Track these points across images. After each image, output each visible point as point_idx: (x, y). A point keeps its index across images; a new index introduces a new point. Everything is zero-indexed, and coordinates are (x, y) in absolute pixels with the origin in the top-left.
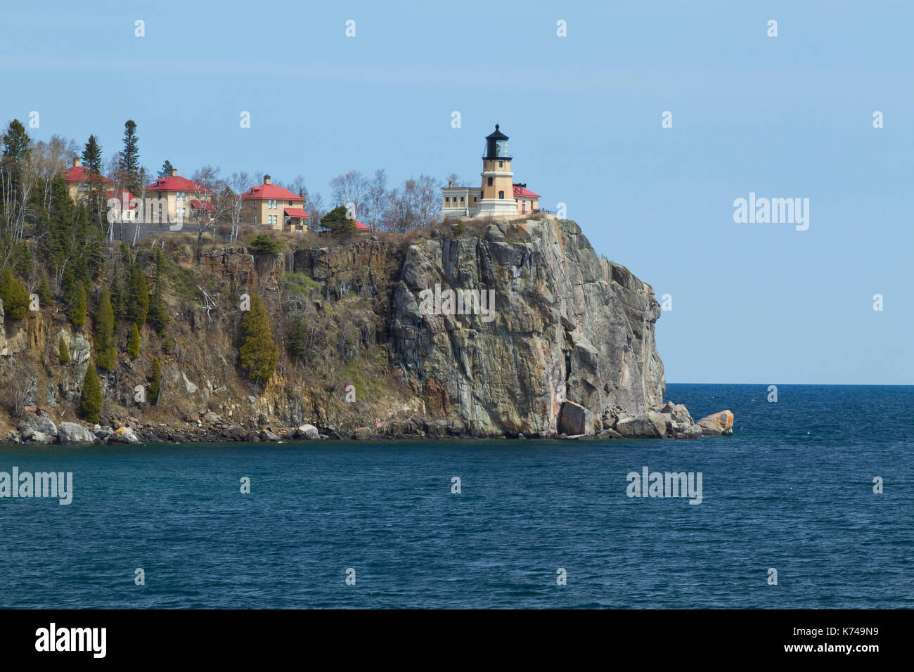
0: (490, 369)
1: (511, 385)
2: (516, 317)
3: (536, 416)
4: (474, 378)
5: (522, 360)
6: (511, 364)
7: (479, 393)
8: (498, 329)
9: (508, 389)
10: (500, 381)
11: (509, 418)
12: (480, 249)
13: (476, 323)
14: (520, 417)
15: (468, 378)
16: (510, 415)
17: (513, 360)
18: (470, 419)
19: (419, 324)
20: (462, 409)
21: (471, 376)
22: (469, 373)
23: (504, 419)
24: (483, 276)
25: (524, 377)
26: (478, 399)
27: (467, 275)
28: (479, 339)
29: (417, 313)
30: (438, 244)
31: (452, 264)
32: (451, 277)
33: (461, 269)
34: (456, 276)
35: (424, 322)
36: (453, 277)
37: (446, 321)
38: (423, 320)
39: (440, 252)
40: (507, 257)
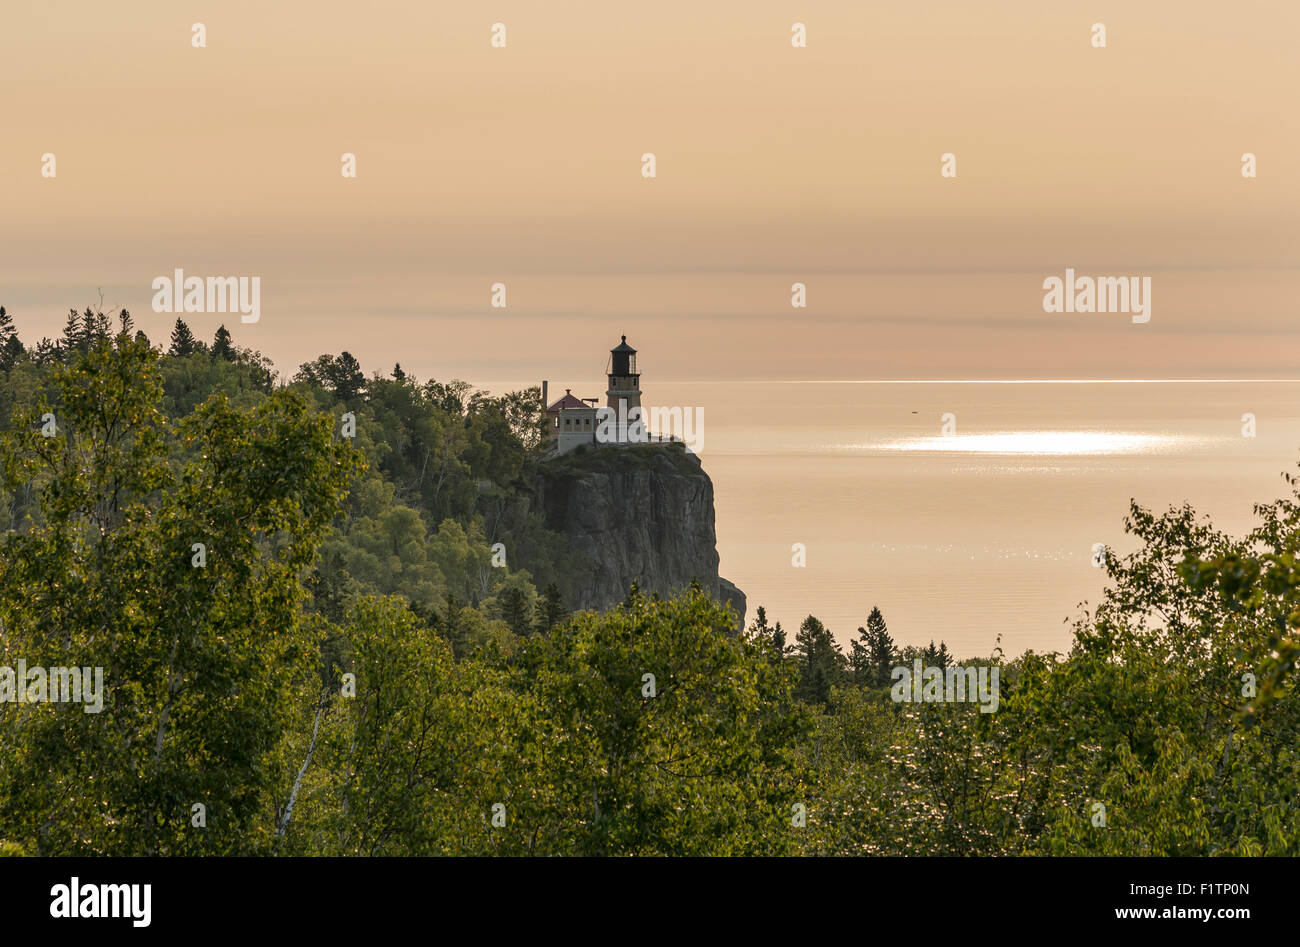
2: (690, 560)
12: (653, 483)
13: (649, 568)
27: (646, 514)
28: (652, 585)
29: (597, 559)
30: (608, 478)
31: (628, 501)
32: (627, 517)
33: (640, 507)
34: (632, 515)
35: (602, 568)
36: (630, 516)
37: (622, 566)
38: (601, 566)
39: (610, 487)
40: (683, 492)
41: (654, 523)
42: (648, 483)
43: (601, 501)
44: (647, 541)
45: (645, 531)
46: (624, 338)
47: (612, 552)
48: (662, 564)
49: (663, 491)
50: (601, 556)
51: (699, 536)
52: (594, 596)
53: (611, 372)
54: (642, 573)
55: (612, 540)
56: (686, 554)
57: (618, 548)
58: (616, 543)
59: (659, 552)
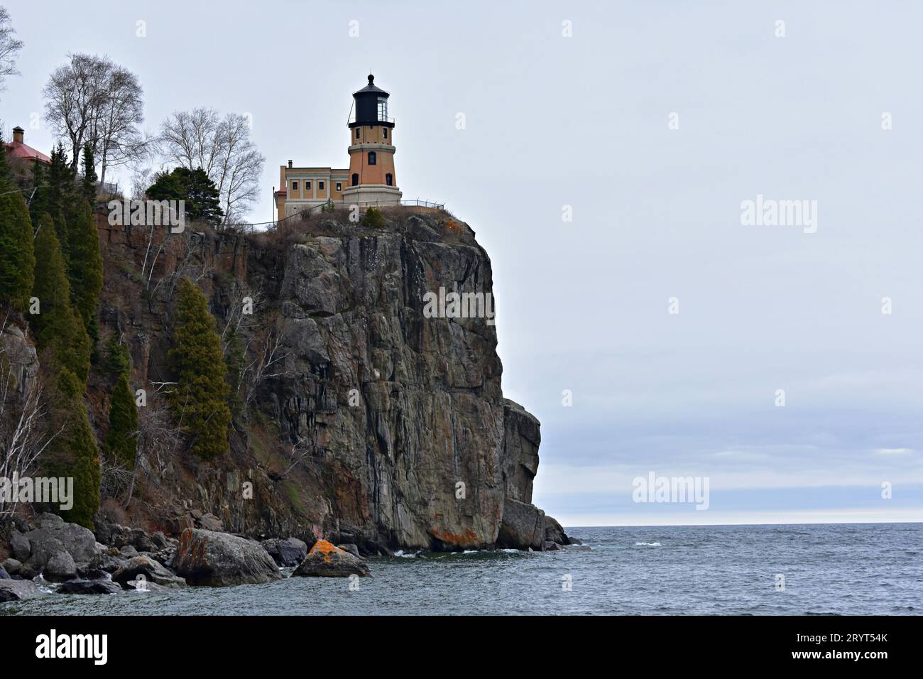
0: (418, 446)
1: (450, 472)
2: (460, 363)
3: (483, 520)
4: (396, 459)
5: (466, 432)
6: (448, 437)
7: (404, 485)
8: (432, 382)
9: (444, 478)
10: (432, 466)
11: (443, 524)
12: (406, 252)
13: (401, 372)
14: (459, 523)
15: (387, 459)
16: (446, 521)
17: (450, 432)
18: (391, 527)
19: (321, 371)
20: (379, 513)
21: (393, 459)
22: (390, 454)
23: (436, 527)
24: (411, 296)
25: (470, 459)
26: (400, 494)
27: (394, 293)
28: (405, 397)
29: (323, 352)
30: (340, 242)
31: (369, 275)
32: (367, 296)
33: (386, 284)
34: (376, 294)
35: (330, 367)
36: (371, 296)
37: (361, 366)
38: (329, 364)
39: (344, 256)
40: (448, 267)
41: (407, 308)
42: (397, 252)
43: (331, 272)
44: (398, 332)
45: (395, 319)
46: (371, 78)
47: (346, 344)
48: (420, 366)
49: (420, 265)
50: (328, 348)
51: (472, 331)
52: (319, 407)
53: (353, 120)
54: (392, 379)
55: (345, 327)
56: (453, 356)
57: (354, 338)
58: (351, 330)
59: (416, 350)
